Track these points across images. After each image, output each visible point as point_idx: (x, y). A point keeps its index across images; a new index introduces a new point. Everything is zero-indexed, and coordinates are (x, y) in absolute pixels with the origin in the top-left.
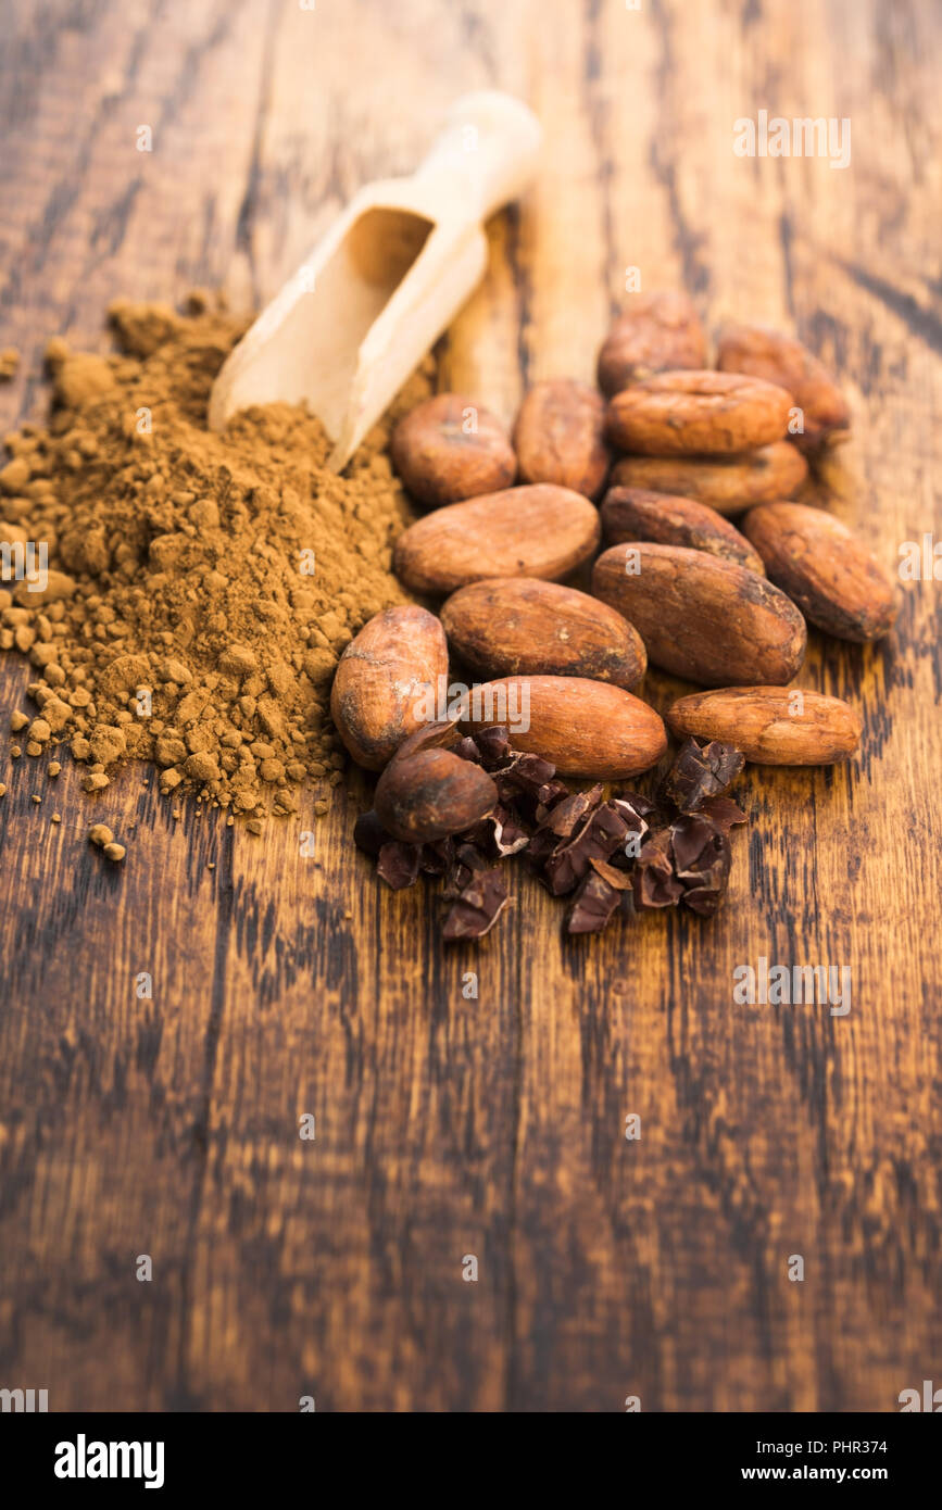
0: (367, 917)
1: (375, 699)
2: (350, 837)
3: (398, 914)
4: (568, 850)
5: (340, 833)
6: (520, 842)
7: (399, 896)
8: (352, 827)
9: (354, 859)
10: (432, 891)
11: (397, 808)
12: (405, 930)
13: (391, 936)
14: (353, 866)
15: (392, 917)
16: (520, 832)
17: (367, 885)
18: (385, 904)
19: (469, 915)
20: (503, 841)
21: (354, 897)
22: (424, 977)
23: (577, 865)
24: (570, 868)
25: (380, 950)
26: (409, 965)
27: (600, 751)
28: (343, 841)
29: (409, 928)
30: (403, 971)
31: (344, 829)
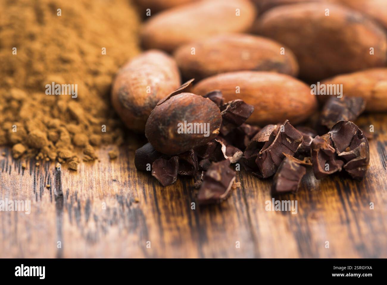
0: (149, 200)
1: (138, 85)
2: (133, 166)
3: (168, 197)
4: (269, 149)
5: (126, 165)
6: (238, 154)
7: (167, 189)
8: (133, 161)
9: (136, 175)
10: (187, 185)
11: (160, 127)
12: (174, 204)
13: (165, 207)
14: (137, 179)
15: (164, 198)
16: (237, 149)
17: (147, 186)
18: (159, 193)
19: (213, 186)
20: (227, 154)
21: (140, 192)
22: (190, 223)
23: (275, 158)
24: (272, 161)
25: (159, 214)
26: (179, 219)
27: (279, 104)
28: (129, 169)
29: (176, 203)
30: (176, 222)
31: (128, 163)
